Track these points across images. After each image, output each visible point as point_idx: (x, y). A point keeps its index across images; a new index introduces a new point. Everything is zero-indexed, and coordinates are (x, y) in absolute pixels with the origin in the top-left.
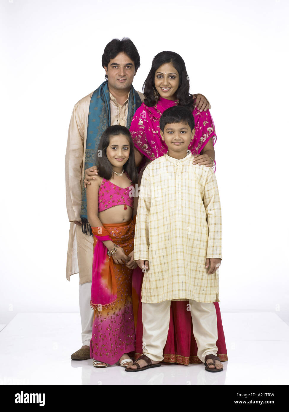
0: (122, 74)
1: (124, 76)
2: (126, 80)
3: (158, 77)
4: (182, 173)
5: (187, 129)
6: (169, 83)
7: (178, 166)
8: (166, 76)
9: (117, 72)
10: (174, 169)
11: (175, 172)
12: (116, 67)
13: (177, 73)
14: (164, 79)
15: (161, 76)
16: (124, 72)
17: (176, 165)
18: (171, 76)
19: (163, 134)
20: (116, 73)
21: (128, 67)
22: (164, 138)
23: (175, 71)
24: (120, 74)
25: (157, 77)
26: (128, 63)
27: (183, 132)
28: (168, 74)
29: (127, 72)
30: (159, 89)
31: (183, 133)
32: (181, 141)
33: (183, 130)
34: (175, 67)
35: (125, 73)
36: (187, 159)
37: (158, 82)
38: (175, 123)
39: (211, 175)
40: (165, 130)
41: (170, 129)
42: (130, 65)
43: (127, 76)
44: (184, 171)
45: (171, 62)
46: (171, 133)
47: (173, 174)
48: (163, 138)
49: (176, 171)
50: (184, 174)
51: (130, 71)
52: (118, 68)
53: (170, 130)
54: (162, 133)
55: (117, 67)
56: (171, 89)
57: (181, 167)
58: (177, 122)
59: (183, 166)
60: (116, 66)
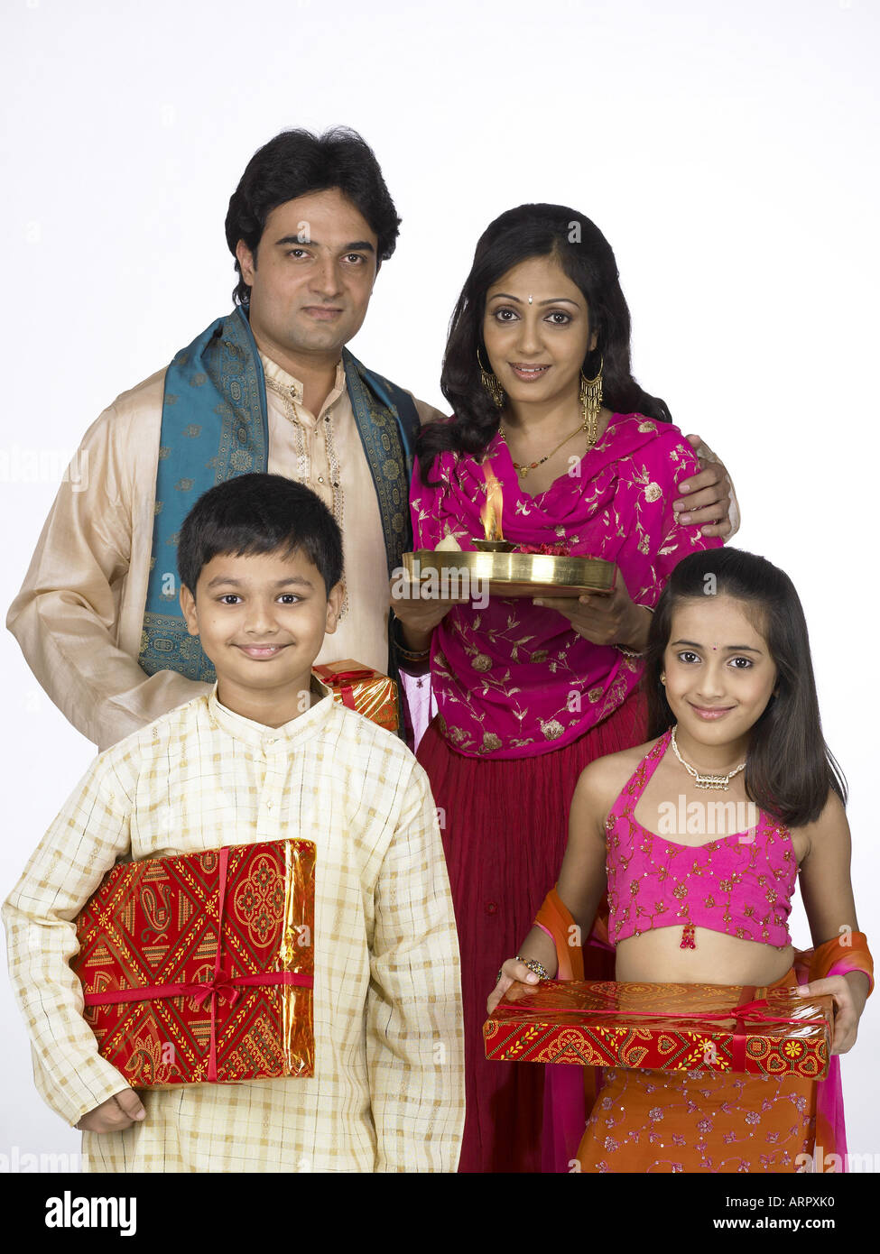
0: (330, 289)
1: (338, 295)
2: (340, 311)
3: (500, 316)
4: (286, 791)
5: (309, 584)
6: (545, 347)
7: (269, 760)
8: (531, 314)
9: (307, 278)
10: (250, 774)
11: (253, 790)
12: (299, 255)
13: (581, 299)
14: (525, 322)
15: (510, 312)
16: (338, 280)
17: (257, 755)
18: (552, 311)
19: (195, 603)
20: (300, 281)
21: (352, 260)
22: (198, 625)
23: (572, 290)
24: (318, 288)
25: (495, 314)
26: (353, 239)
27: (288, 599)
28: (542, 303)
29: (348, 283)
30: (502, 369)
31: (286, 602)
32: (281, 638)
33: (291, 588)
34: (573, 276)
35: (342, 283)
36: (311, 723)
37: (500, 340)
38: (252, 553)
39: (419, 805)
40: (201, 586)
41: (230, 582)
42: (364, 252)
43: (346, 295)
44: (295, 782)
45: (553, 254)
46: (232, 599)
47: (245, 798)
48: (191, 622)
49: (258, 784)
50: (294, 797)
51: (359, 274)
52: (307, 260)
53: (227, 589)
54: (191, 599)
55: (304, 255)
56: (551, 370)
57: (284, 764)
58: (262, 549)
59: (292, 756)
60: (301, 251)
